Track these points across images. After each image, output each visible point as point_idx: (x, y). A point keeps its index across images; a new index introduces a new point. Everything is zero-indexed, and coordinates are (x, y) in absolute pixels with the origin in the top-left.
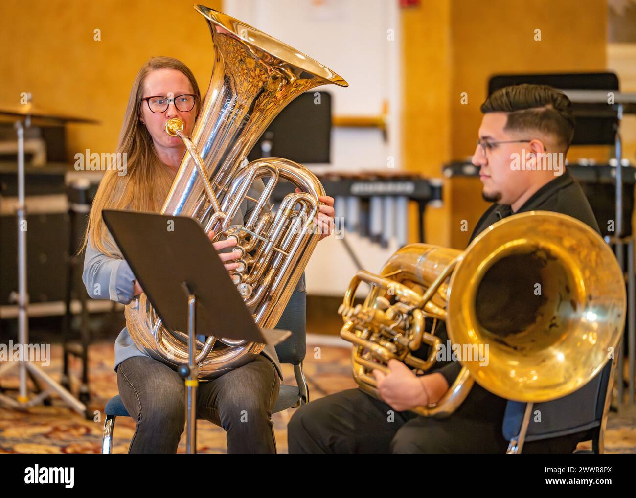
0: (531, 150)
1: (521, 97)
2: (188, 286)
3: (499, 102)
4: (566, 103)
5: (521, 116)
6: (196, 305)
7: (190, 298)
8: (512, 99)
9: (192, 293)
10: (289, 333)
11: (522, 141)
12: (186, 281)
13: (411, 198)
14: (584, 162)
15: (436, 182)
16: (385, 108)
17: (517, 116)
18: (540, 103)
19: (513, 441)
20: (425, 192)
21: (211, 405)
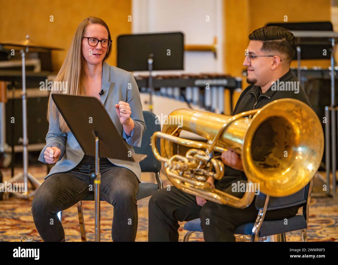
0: (274, 60)
1: (270, 33)
2: (96, 133)
3: (259, 35)
4: (292, 38)
5: (270, 43)
6: (99, 142)
7: (96, 138)
8: (266, 34)
9: (97, 136)
10: (146, 156)
11: (269, 56)
12: (94, 130)
13: (226, 87)
14: (315, 68)
15: (239, 79)
16: (215, 41)
17: (268, 44)
18: (279, 37)
19: (261, 210)
20: (233, 84)
21: (105, 192)
